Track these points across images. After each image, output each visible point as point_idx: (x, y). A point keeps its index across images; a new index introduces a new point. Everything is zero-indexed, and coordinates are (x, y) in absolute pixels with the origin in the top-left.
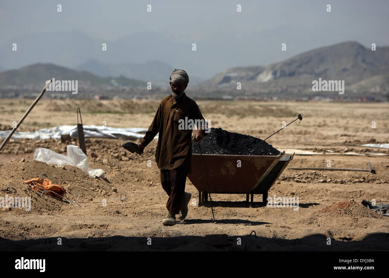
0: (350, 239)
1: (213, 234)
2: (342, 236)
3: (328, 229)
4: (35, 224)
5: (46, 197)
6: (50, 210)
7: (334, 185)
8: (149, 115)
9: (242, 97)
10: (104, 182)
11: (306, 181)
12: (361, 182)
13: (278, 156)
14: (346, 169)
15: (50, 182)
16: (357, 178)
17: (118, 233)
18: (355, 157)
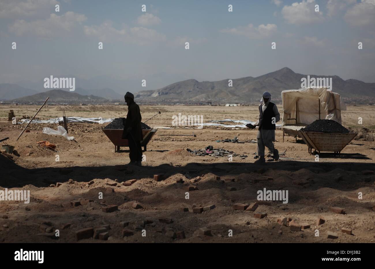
0: (180, 166)
1: (120, 165)
2: (177, 165)
3: (171, 161)
4: (40, 162)
5: (47, 149)
6: (48, 155)
7: (177, 142)
8: (102, 112)
9: (145, 104)
10: (75, 142)
11: (165, 140)
12: (189, 141)
13: (150, 130)
14: (183, 135)
15: (49, 143)
16: (187, 139)
17: (77, 165)
18: (188, 130)
